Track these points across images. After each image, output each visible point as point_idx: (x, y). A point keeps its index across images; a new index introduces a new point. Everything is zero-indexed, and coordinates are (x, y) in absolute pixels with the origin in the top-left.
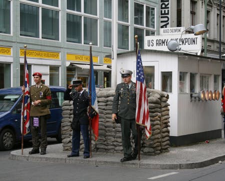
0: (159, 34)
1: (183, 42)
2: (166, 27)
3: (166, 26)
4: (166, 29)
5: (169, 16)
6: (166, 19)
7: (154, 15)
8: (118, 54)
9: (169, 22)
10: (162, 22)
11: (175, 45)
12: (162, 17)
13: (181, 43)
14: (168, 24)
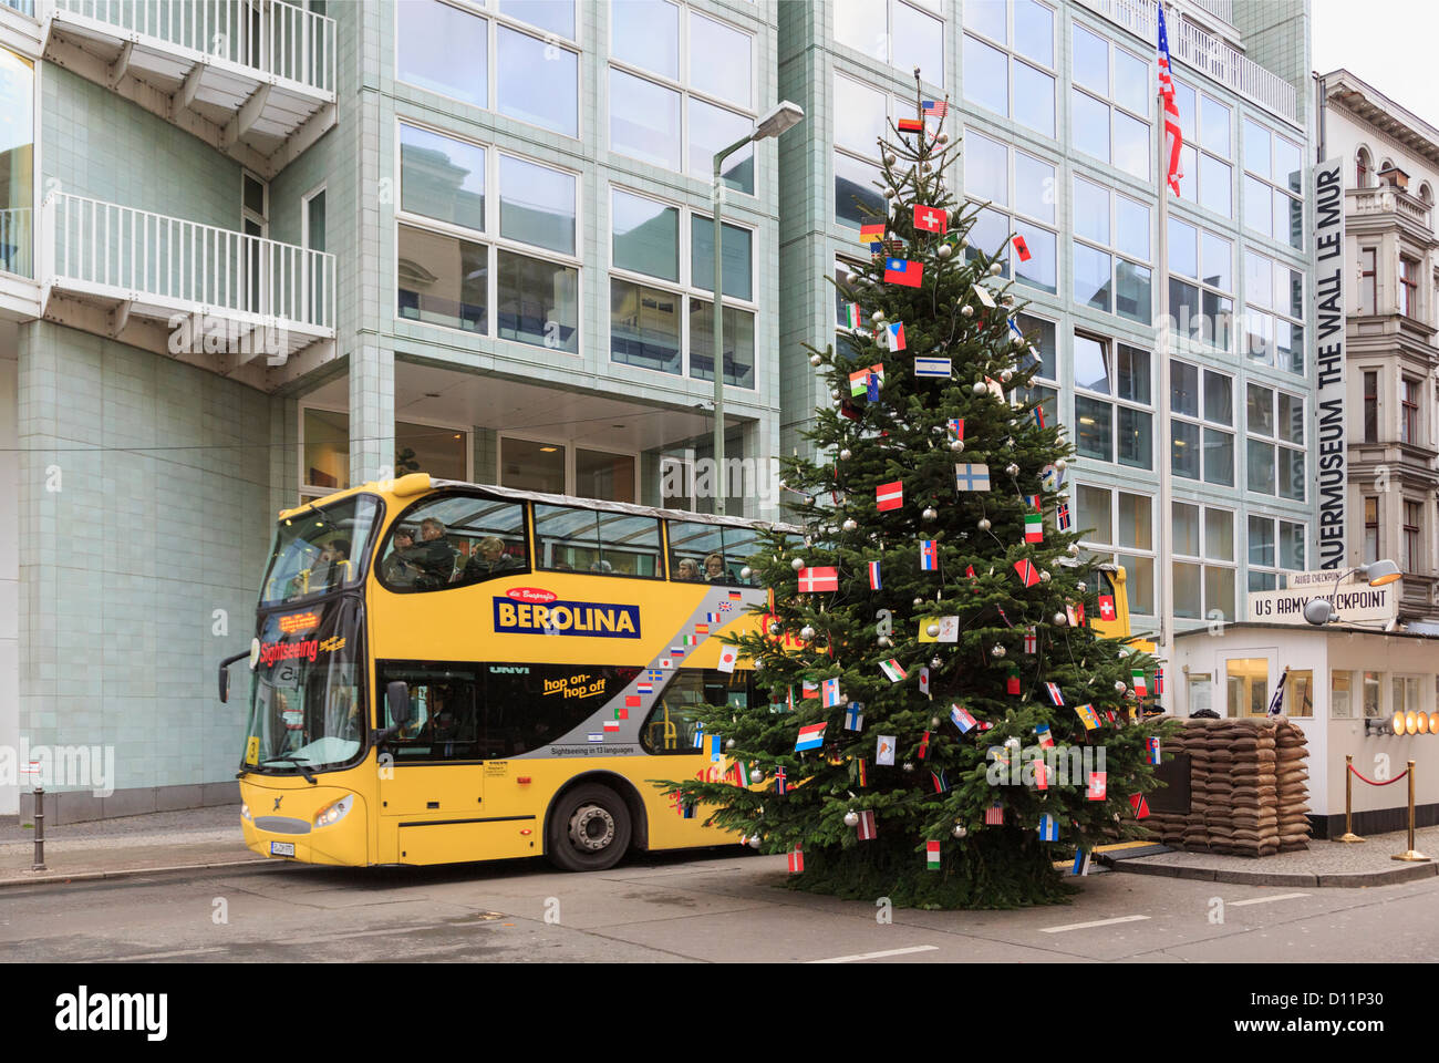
0: (1283, 587)
1: (1347, 602)
2: (1336, 567)
3: (1335, 563)
4: (1335, 571)
5: (1343, 540)
6: (1336, 548)
7: (1303, 540)
8: (1176, 636)
9: (1344, 553)
10: (1323, 555)
11: (1321, 610)
12: (1323, 544)
13: (1342, 605)
14: (1341, 558)
